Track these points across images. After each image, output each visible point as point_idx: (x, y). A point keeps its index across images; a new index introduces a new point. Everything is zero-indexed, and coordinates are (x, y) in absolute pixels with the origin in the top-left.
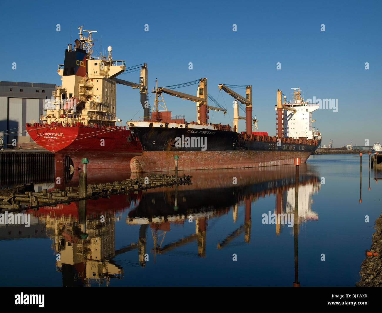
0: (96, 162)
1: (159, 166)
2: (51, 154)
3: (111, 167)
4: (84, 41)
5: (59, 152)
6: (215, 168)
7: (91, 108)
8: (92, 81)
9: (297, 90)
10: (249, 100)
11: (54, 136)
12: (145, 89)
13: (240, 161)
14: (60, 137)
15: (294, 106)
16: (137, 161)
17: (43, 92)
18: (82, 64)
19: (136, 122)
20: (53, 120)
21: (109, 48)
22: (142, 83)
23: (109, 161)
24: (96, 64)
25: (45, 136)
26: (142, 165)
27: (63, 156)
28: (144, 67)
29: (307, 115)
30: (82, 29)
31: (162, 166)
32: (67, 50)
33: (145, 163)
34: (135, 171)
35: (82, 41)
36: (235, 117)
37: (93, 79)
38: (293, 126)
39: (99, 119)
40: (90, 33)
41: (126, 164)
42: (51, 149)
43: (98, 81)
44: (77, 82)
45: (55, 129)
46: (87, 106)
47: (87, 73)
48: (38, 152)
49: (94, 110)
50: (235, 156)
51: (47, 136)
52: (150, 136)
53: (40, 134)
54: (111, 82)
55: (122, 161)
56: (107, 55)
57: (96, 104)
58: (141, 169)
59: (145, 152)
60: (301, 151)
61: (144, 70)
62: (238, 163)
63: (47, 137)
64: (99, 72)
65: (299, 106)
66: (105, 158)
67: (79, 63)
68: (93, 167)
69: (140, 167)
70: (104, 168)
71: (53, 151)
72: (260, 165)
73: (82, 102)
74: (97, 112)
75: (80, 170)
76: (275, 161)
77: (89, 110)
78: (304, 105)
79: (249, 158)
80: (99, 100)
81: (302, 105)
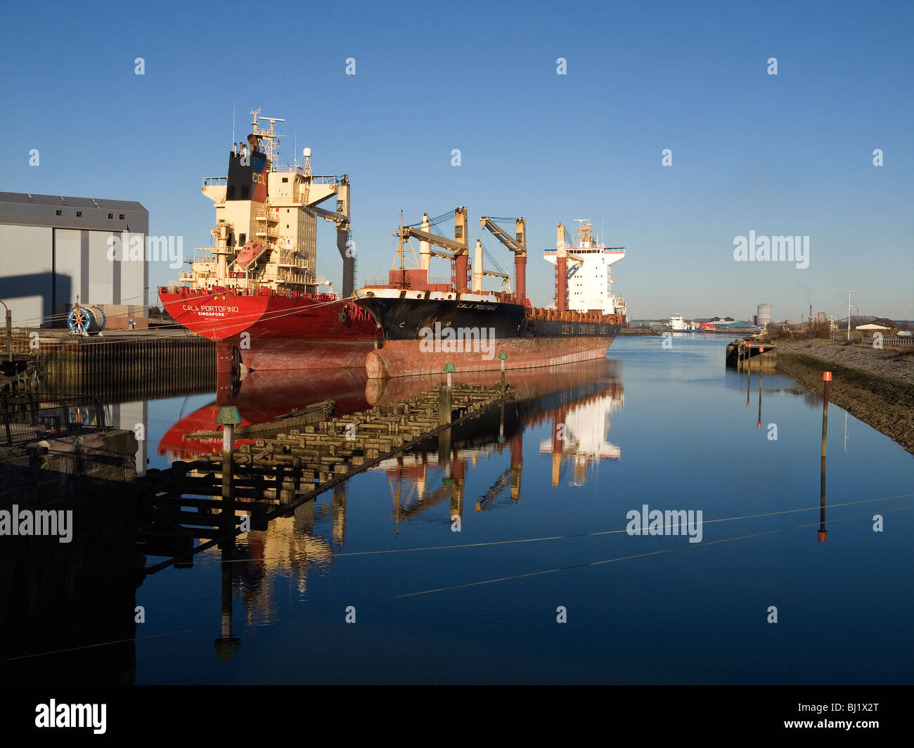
0: (281, 358)
1: (409, 366)
2: (190, 343)
3: (303, 367)
4: (261, 137)
5: (224, 341)
6: (489, 369)
7: (282, 261)
8: (277, 210)
9: (584, 223)
10: (522, 244)
11: (218, 312)
12: (345, 222)
13: (525, 357)
14: (230, 314)
15: (579, 252)
16: (379, 358)
17: (120, 218)
18: (261, 179)
19: (378, 290)
20: (212, 281)
21: (307, 152)
22: (342, 211)
23: (302, 355)
24: (285, 180)
25: (201, 311)
26: (386, 366)
27: (229, 348)
28: (345, 182)
29: (604, 270)
30: (258, 115)
31: (412, 367)
32: (232, 153)
33: (391, 361)
34: (375, 376)
35: (258, 137)
36: (475, 272)
37: (279, 207)
38: (578, 289)
39: (297, 280)
40: (272, 121)
41: (328, 361)
42: (211, 334)
43: (288, 211)
44: (254, 213)
45: (224, 298)
46: (275, 257)
47: (268, 195)
48: (170, 340)
49: (288, 265)
50: (519, 347)
51: (205, 311)
52: (397, 314)
53: (189, 308)
54: (310, 214)
55: (322, 356)
56: (303, 163)
57: (289, 254)
58: (385, 372)
59: (387, 342)
60: (602, 336)
61: (345, 187)
62: (522, 360)
63: (204, 314)
64: (291, 195)
65: (589, 252)
66: (296, 351)
67: (256, 178)
68: (274, 367)
69: (384, 369)
70: (292, 368)
71: (214, 338)
72: (551, 363)
73: (267, 250)
74: (293, 268)
75: (253, 373)
76: (570, 355)
77: (280, 265)
78: (599, 252)
79: (539, 351)
80: (292, 246)
81: (594, 252)
